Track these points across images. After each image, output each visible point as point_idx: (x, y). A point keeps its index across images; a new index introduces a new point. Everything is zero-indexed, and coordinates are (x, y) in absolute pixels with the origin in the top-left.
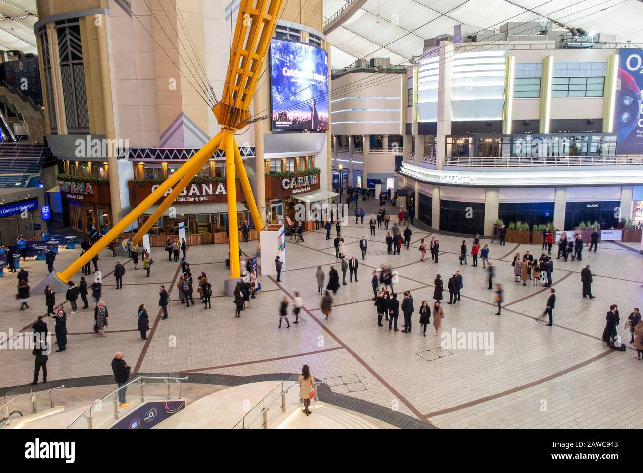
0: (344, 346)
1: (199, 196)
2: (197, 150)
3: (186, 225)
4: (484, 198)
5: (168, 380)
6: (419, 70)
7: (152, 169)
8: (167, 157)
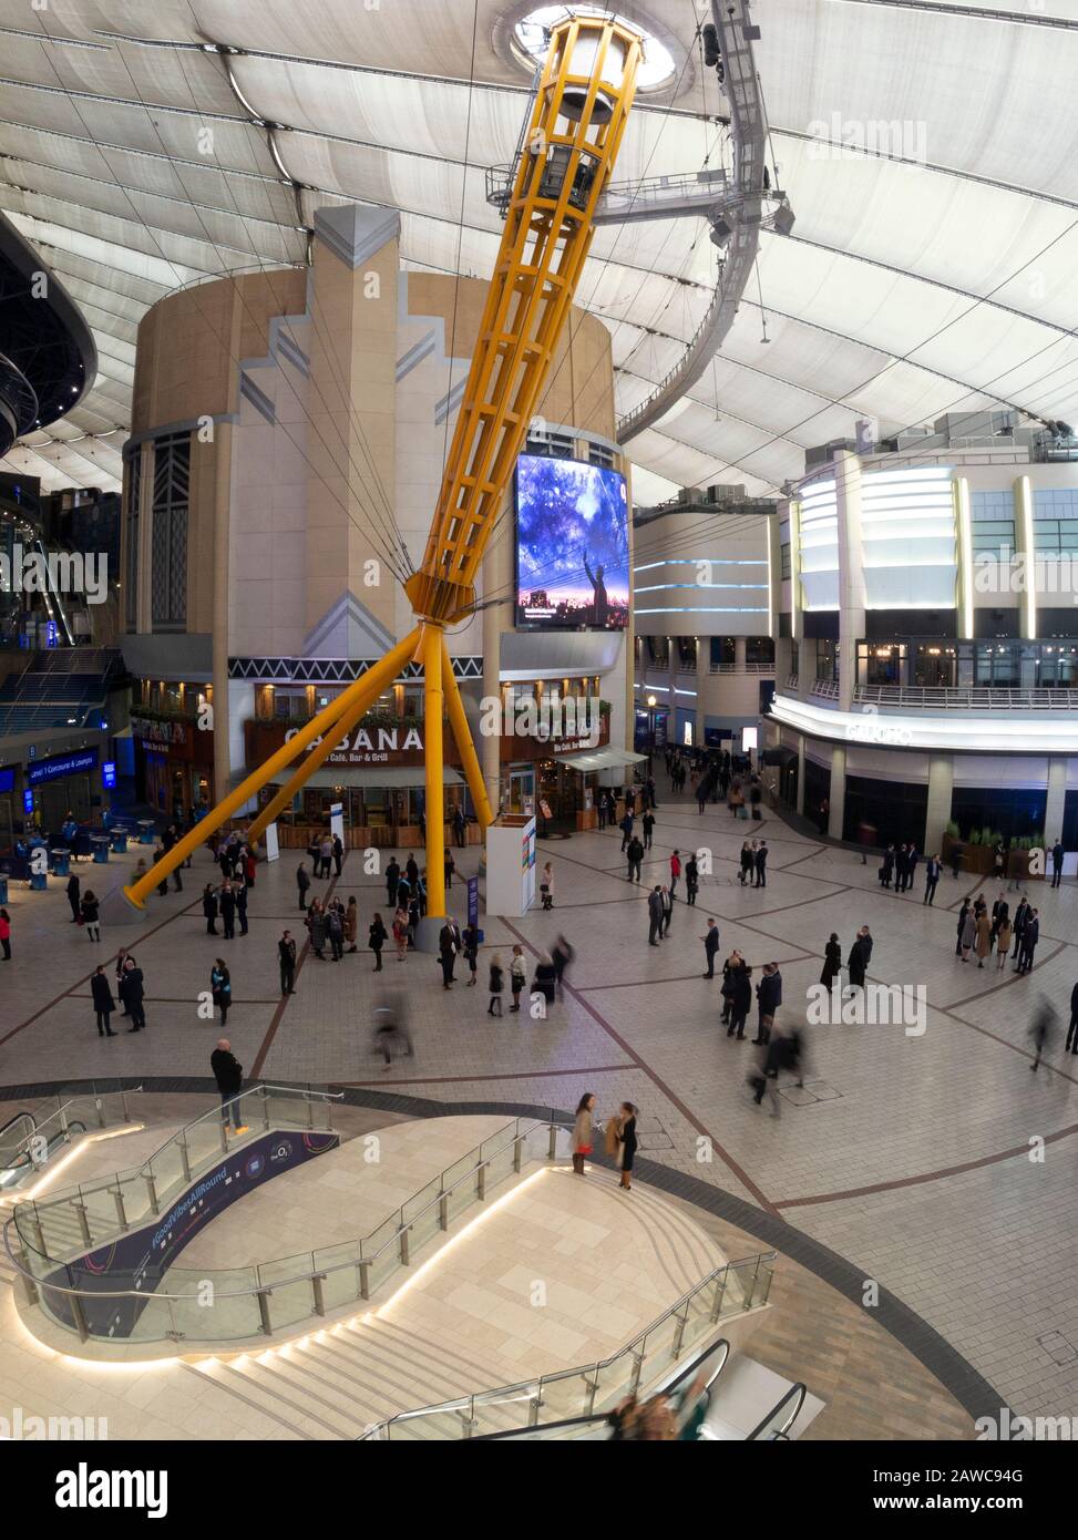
0: (640, 1064)
1: (371, 752)
2: (371, 664)
3: (345, 808)
4: (926, 774)
5: (310, 1095)
6: (801, 507)
7: (288, 698)
8: (315, 676)
